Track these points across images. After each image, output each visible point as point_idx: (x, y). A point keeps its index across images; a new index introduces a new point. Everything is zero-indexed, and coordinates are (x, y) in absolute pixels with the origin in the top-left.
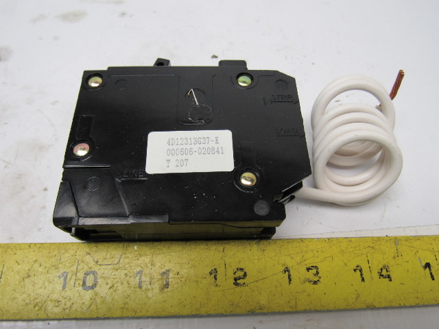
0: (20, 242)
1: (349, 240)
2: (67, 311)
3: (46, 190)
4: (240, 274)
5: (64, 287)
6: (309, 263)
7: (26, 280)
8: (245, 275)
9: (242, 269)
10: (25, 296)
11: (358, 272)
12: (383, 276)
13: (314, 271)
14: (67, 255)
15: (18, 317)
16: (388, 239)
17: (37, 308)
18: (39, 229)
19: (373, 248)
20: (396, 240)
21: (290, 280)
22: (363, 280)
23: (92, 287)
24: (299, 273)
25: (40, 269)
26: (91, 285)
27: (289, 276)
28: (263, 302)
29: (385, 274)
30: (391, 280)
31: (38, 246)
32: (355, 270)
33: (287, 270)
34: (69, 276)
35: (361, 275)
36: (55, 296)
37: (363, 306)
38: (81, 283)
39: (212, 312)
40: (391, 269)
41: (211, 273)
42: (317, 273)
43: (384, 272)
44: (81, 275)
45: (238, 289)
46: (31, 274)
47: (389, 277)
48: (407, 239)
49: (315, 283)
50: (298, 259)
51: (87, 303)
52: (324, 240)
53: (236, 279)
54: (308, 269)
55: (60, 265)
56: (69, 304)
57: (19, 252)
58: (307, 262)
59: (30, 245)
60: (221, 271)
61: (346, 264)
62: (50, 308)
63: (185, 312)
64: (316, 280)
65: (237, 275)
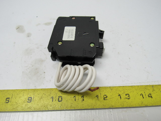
0: (39, 88)
1: (138, 86)
2: (54, 108)
3: (45, 73)
4: (105, 96)
5: (52, 101)
6: (126, 93)
7: (41, 99)
8: (107, 97)
9: (106, 95)
10: (41, 104)
11: (142, 95)
12: (149, 96)
13: (128, 95)
14: (53, 92)
15: (39, 110)
16: (150, 86)
17: (45, 107)
18: (44, 84)
19: (146, 88)
20: (153, 86)
21: (121, 98)
22: (143, 98)
23: (61, 101)
24: (123, 96)
25: (45, 96)
26: (60, 100)
27: (120, 97)
28: (113, 104)
29: (150, 96)
30: (152, 98)
31: (44, 89)
32: (141, 95)
33: (119, 95)
34: (54, 98)
35: (143, 96)
36: (50, 104)
37: (144, 106)
38: (58, 100)
39: (98, 108)
40: (152, 94)
41: (96, 96)
42: (129, 96)
43: (150, 95)
44: (57, 98)
45: (105, 101)
46: (42, 97)
47: (151, 97)
48: (156, 86)
49: (129, 99)
50: (123, 92)
51: (60, 105)
52: (130, 86)
53: (104, 98)
54: (126, 95)
55: (51, 95)
56: (54, 106)
57: (38, 91)
58: (125, 93)
59: (41, 89)
60: (99, 95)
61: (138, 93)
62: (49, 107)
63: (89, 108)
64: (129, 98)
65: (104, 97)
